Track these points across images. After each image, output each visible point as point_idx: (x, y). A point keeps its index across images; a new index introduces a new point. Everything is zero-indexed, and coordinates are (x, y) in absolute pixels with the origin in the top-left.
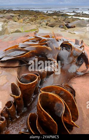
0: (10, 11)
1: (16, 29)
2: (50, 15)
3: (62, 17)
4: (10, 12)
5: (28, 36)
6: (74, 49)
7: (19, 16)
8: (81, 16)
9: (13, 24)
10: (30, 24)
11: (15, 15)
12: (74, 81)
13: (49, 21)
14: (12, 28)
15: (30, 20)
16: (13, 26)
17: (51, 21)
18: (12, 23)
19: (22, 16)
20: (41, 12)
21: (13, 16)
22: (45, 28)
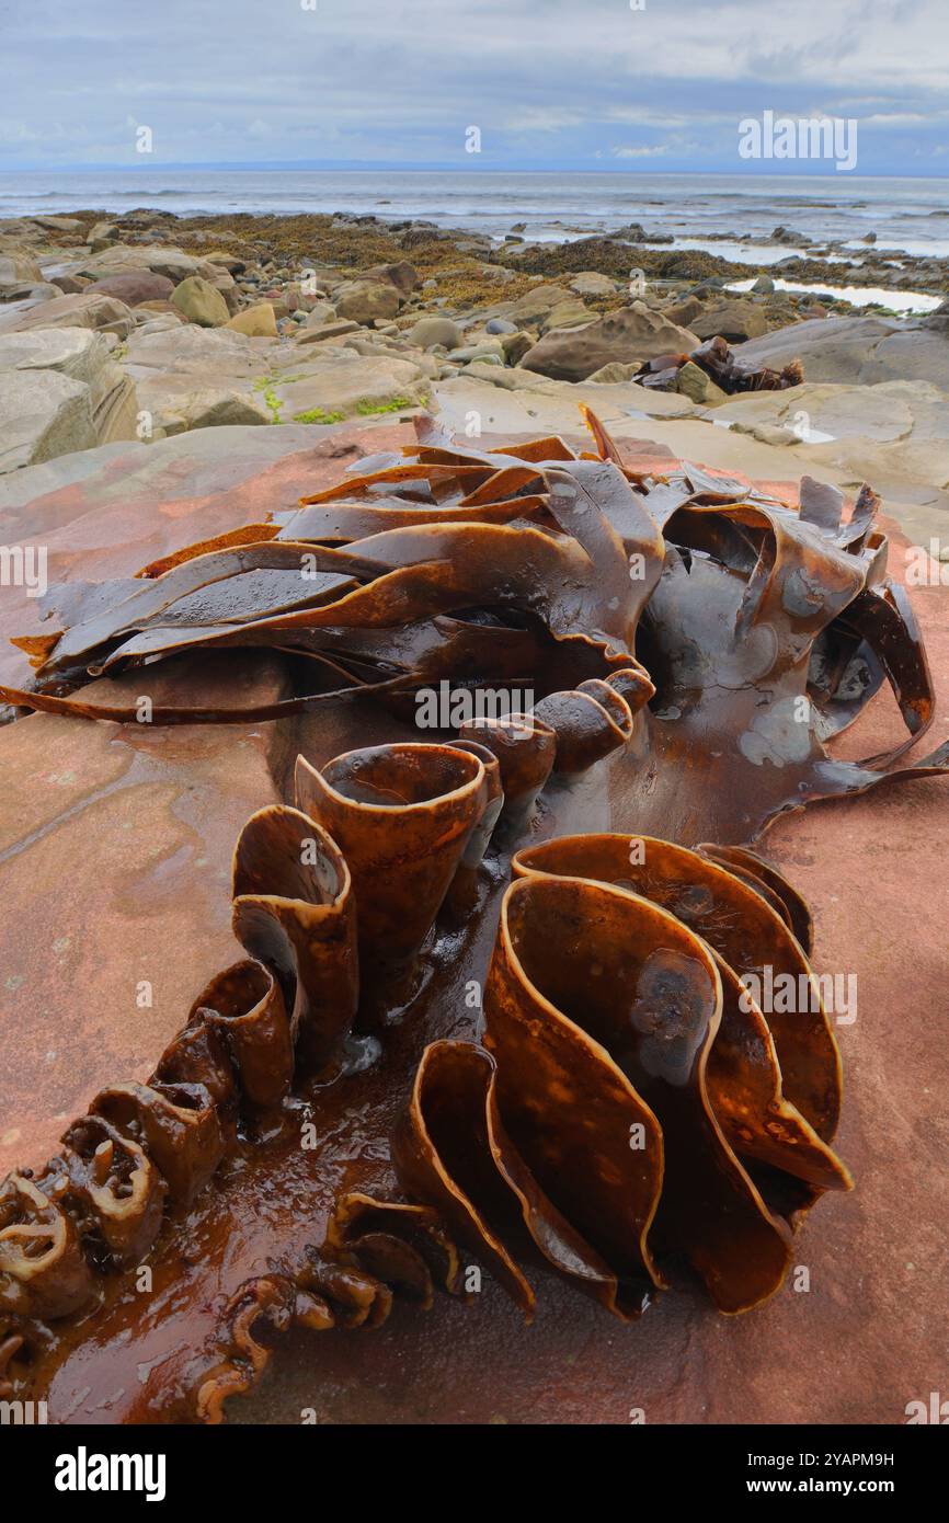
0: (146, 226)
1: (212, 399)
2: (546, 263)
3: (669, 283)
4: (147, 235)
5: (350, 450)
6: (789, 558)
7: (236, 271)
8: (850, 273)
9: (188, 348)
10: (352, 353)
11: (202, 261)
12: (795, 845)
13: (531, 321)
14: (174, 379)
15: (342, 312)
16: (179, 364)
17: (550, 321)
18: (175, 340)
19: (263, 276)
20: (459, 235)
21: (177, 276)
22: (498, 384)
